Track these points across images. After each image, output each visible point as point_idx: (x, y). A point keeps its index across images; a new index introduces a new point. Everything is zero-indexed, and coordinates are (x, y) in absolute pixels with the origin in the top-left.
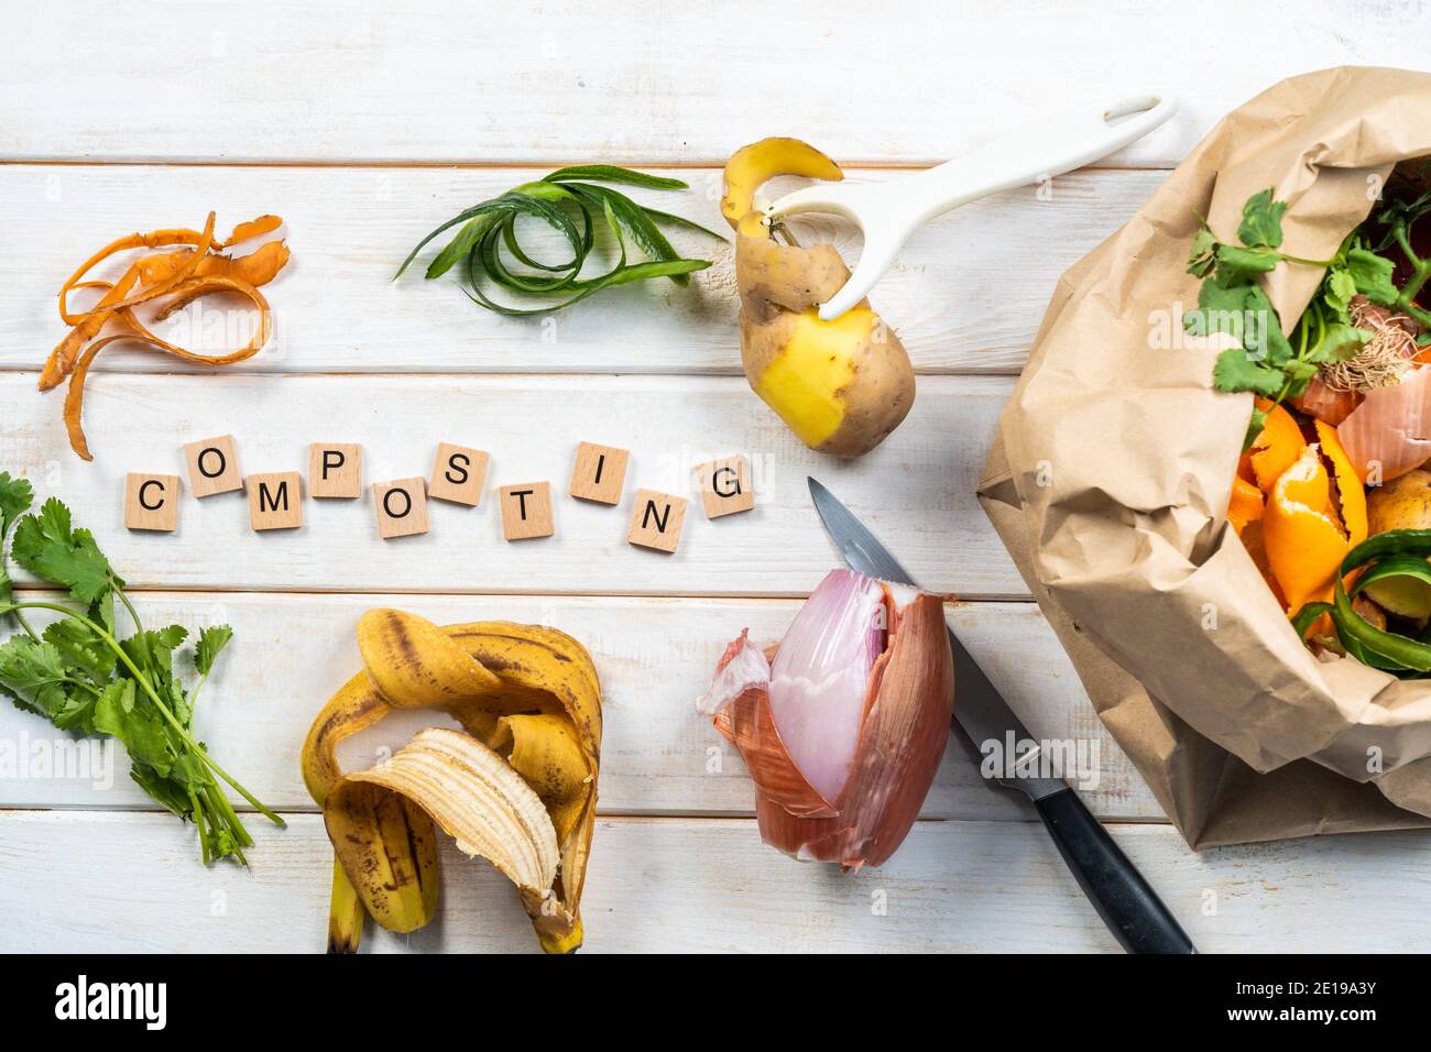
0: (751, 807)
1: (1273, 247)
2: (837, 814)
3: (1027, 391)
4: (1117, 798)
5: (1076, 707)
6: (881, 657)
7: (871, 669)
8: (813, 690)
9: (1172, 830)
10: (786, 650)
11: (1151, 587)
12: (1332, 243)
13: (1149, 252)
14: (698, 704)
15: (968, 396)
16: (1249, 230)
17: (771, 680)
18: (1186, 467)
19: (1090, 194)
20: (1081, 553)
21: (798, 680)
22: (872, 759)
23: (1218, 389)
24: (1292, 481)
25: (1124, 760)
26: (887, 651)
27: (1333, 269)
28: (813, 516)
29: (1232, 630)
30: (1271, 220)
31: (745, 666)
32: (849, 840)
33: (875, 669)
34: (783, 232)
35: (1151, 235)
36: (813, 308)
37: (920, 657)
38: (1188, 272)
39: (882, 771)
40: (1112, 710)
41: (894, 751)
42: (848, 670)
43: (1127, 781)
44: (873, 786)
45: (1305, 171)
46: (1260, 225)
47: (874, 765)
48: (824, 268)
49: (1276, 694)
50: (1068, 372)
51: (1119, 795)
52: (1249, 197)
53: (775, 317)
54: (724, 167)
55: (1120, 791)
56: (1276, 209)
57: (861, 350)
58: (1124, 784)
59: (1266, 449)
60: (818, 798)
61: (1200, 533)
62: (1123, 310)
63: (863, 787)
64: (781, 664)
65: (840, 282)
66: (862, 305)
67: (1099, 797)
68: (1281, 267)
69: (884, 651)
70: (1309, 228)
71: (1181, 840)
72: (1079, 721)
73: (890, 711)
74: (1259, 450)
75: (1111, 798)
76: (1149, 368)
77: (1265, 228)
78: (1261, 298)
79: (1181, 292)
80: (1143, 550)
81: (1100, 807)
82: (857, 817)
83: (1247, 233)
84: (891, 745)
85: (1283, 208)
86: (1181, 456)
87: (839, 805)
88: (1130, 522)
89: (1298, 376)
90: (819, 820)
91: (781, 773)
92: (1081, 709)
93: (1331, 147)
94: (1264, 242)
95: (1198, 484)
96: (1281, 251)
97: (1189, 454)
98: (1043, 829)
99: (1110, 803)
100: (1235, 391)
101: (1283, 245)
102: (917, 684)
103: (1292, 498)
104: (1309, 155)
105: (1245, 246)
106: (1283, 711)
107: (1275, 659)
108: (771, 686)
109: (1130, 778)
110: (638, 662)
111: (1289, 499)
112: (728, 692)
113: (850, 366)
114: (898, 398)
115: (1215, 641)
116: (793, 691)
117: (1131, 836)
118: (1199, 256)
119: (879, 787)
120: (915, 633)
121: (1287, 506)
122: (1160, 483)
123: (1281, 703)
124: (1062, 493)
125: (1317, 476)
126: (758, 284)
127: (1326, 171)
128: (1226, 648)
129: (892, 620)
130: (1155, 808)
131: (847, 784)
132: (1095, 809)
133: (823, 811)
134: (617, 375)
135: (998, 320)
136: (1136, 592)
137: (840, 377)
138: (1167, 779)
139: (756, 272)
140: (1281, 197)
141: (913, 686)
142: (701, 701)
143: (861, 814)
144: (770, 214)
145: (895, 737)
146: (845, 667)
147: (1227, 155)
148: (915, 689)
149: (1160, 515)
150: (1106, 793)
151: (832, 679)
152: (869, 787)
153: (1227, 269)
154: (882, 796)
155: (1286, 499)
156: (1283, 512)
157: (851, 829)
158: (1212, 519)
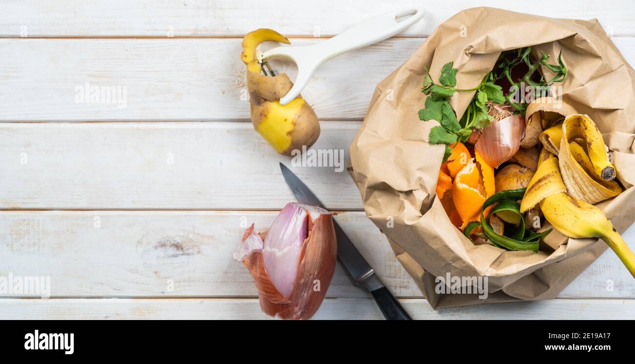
0: (257, 294)
1: (452, 86)
2: (290, 302)
3: (359, 139)
4: (404, 288)
5: (388, 253)
6: (306, 240)
7: (302, 245)
8: (279, 254)
9: (425, 301)
10: (270, 236)
11: (404, 223)
12: (479, 79)
13: (408, 82)
14: (234, 256)
15: (343, 129)
16: (444, 79)
17: (263, 248)
18: (419, 174)
19: (391, 48)
20: (380, 206)
21: (273, 249)
22: (303, 281)
23: (431, 143)
24: (462, 175)
25: (407, 275)
26: (308, 238)
27: (479, 90)
28: (282, 178)
29: (436, 240)
30: (451, 75)
31: (253, 242)
32: (295, 311)
33: (303, 245)
34: (267, 66)
35: (409, 75)
36: (277, 100)
37: (321, 240)
38: (422, 92)
39: (307, 285)
40: (402, 255)
41: (312, 277)
42: (292, 246)
43: (408, 282)
44: (304, 290)
45: (465, 55)
46: (448, 78)
47: (303, 283)
48: (281, 84)
49: (453, 264)
50: (375, 132)
51: (405, 288)
52: (445, 64)
53: (263, 103)
54: (243, 38)
55: (406, 286)
56: (453, 72)
57: (297, 117)
58: (407, 283)
59: (453, 161)
60: (282, 296)
61: (425, 199)
62: (397, 105)
63: (300, 291)
64: (267, 242)
65: (288, 89)
66: (299, 97)
67: (397, 289)
68: (456, 94)
69: (307, 238)
70: (469, 76)
71: (430, 306)
72: (389, 259)
73: (309, 261)
74: (450, 161)
75: (402, 288)
76: (406, 133)
77: (449, 79)
78: (448, 107)
79: (419, 99)
80: (402, 207)
81: (397, 292)
82: (298, 303)
83: (443, 80)
84: (311, 275)
85: (456, 71)
86: (417, 170)
87: (290, 298)
88: (398, 194)
89: (464, 135)
90: (282, 304)
91: (267, 286)
92: (390, 254)
93: (475, 47)
94: (449, 84)
95: (423, 181)
96: (456, 87)
97: (419, 169)
98: (374, 302)
99: (402, 291)
100: (438, 143)
101: (456, 86)
102: (320, 250)
103: (462, 182)
104: (466, 50)
105: (442, 85)
106: (456, 271)
107: (452, 252)
108: (263, 250)
109: (410, 281)
110: (213, 237)
111: (461, 183)
112: (247, 253)
113: (292, 123)
114: (313, 135)
115: (429, 244)
116: (272, 254)
117: (409, 304)
118: (425, 87)
119: (306, 291)
120: (319, 230)
121: (460, 186)
122: (408, 180)
123: (455, 268)
124: (371, 183)
125: (474, 171)
126: (255, 90)
127: (473, 55)
128: (434, 247)
129: (310, 225)
130: (419, 293)
131: (293, 291)
132: (396, 293)
133: (284, 301)
134: (203, 122)
135: (355, 99)
136: (399, 224)
137: (289, 127)
138: (422, 284)
139: (254, 86)
140: (455, 67)
141: (319, 252)
142: (236, 255)
143: (299, 302)
144: (262, 58)
145: (312, 271)
146: (291, 245)
147: (439, 41)
148: (320, 252)
149: (409, 193)
150: (400, 287)
151: (286, 249)
152: (302, 291)
153: (434, 95)
154: (307, 294)
155: (459, 183)
156: (459, 188)
157: (295, 308)
158: (429, 194)
